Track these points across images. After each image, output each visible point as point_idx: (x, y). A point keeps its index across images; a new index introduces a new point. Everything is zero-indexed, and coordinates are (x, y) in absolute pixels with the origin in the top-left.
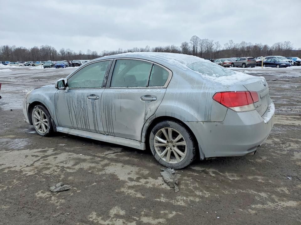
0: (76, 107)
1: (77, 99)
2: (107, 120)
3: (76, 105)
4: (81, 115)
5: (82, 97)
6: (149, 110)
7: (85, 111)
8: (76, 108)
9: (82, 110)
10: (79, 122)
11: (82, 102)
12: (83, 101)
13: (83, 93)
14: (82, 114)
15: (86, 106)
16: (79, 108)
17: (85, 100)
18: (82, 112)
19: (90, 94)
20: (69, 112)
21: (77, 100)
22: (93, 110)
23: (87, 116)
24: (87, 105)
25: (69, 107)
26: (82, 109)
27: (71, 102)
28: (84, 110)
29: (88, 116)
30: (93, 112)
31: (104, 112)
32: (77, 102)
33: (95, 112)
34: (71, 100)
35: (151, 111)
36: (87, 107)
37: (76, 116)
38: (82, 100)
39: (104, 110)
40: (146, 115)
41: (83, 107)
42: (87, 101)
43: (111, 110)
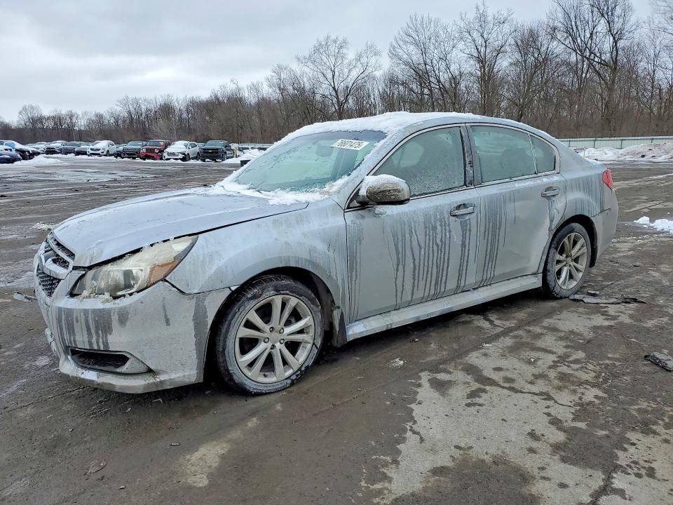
0: (419, 245)
1: (425, 223)
2: (488, 253)
3: (420, 240)
4: (430, 263)
5: (439, 217)
6: (555, 211)
7: (443, 250)
8: (420, 248)
9: (435, 248)
10: (422, 283)
11: (439, 228)
12: (441, 225)
13: (437, 206)
14: (435, 258)
15: (448, 235)
16: (429, 246)
17: (447, 222)
18: (436, 254)
19: (456, 205)
20: (398, 265)
21: (426, 228)
22: (462, 240)
23: (446, 259)
24: (450, 231)
25: (398, 253)
26: (438, 246)
27: (407, 236)
28: (443, 247)
29: (448, 260)
30: (463, 245)
31: (486, 238)
32: (426, 232)
33: (467, 244)
34: (407, 232)
35: (558, 212)
36: (450, 237)
37: (417, 271)
38: (438, 223)
39: (487, 233)
40: (552, 221)
41: (441, 241)
42: (451, 223)
43: (499, 229)
